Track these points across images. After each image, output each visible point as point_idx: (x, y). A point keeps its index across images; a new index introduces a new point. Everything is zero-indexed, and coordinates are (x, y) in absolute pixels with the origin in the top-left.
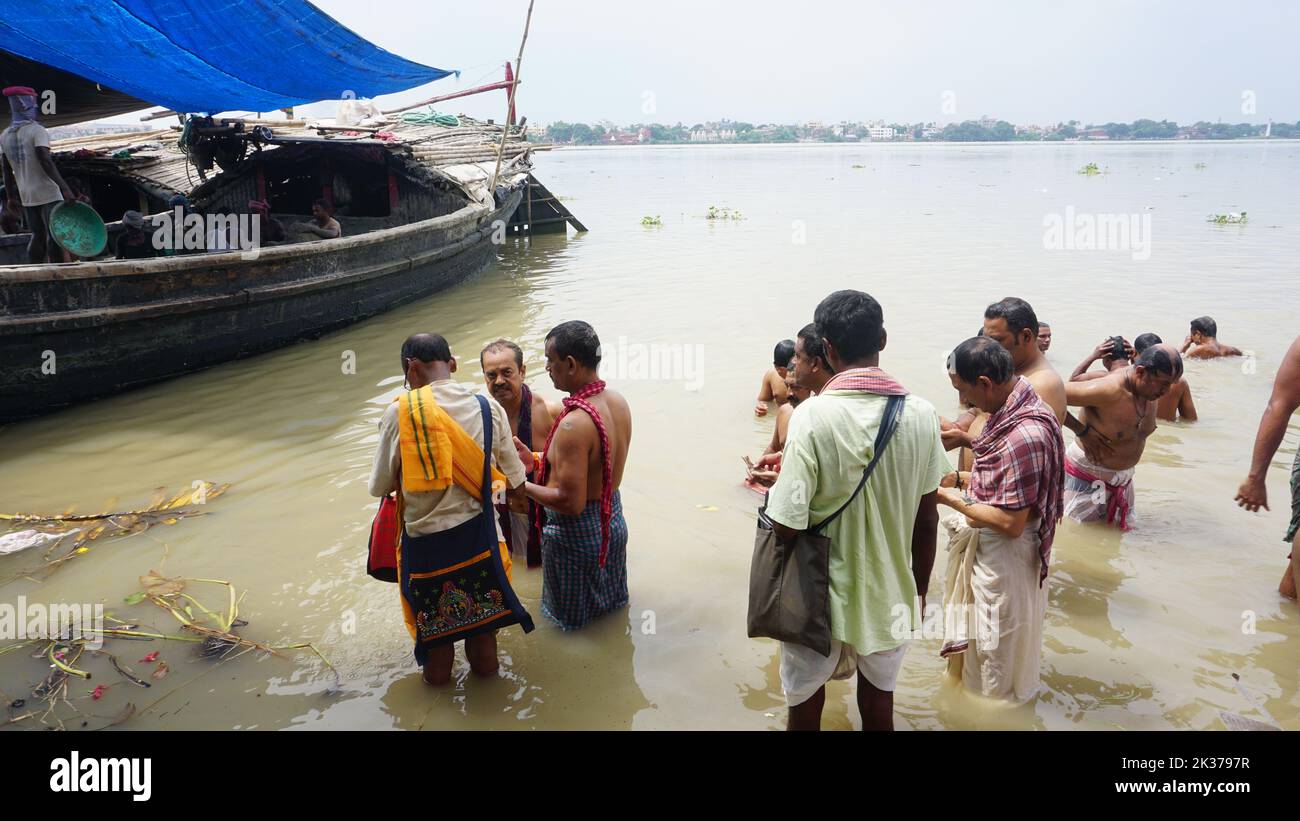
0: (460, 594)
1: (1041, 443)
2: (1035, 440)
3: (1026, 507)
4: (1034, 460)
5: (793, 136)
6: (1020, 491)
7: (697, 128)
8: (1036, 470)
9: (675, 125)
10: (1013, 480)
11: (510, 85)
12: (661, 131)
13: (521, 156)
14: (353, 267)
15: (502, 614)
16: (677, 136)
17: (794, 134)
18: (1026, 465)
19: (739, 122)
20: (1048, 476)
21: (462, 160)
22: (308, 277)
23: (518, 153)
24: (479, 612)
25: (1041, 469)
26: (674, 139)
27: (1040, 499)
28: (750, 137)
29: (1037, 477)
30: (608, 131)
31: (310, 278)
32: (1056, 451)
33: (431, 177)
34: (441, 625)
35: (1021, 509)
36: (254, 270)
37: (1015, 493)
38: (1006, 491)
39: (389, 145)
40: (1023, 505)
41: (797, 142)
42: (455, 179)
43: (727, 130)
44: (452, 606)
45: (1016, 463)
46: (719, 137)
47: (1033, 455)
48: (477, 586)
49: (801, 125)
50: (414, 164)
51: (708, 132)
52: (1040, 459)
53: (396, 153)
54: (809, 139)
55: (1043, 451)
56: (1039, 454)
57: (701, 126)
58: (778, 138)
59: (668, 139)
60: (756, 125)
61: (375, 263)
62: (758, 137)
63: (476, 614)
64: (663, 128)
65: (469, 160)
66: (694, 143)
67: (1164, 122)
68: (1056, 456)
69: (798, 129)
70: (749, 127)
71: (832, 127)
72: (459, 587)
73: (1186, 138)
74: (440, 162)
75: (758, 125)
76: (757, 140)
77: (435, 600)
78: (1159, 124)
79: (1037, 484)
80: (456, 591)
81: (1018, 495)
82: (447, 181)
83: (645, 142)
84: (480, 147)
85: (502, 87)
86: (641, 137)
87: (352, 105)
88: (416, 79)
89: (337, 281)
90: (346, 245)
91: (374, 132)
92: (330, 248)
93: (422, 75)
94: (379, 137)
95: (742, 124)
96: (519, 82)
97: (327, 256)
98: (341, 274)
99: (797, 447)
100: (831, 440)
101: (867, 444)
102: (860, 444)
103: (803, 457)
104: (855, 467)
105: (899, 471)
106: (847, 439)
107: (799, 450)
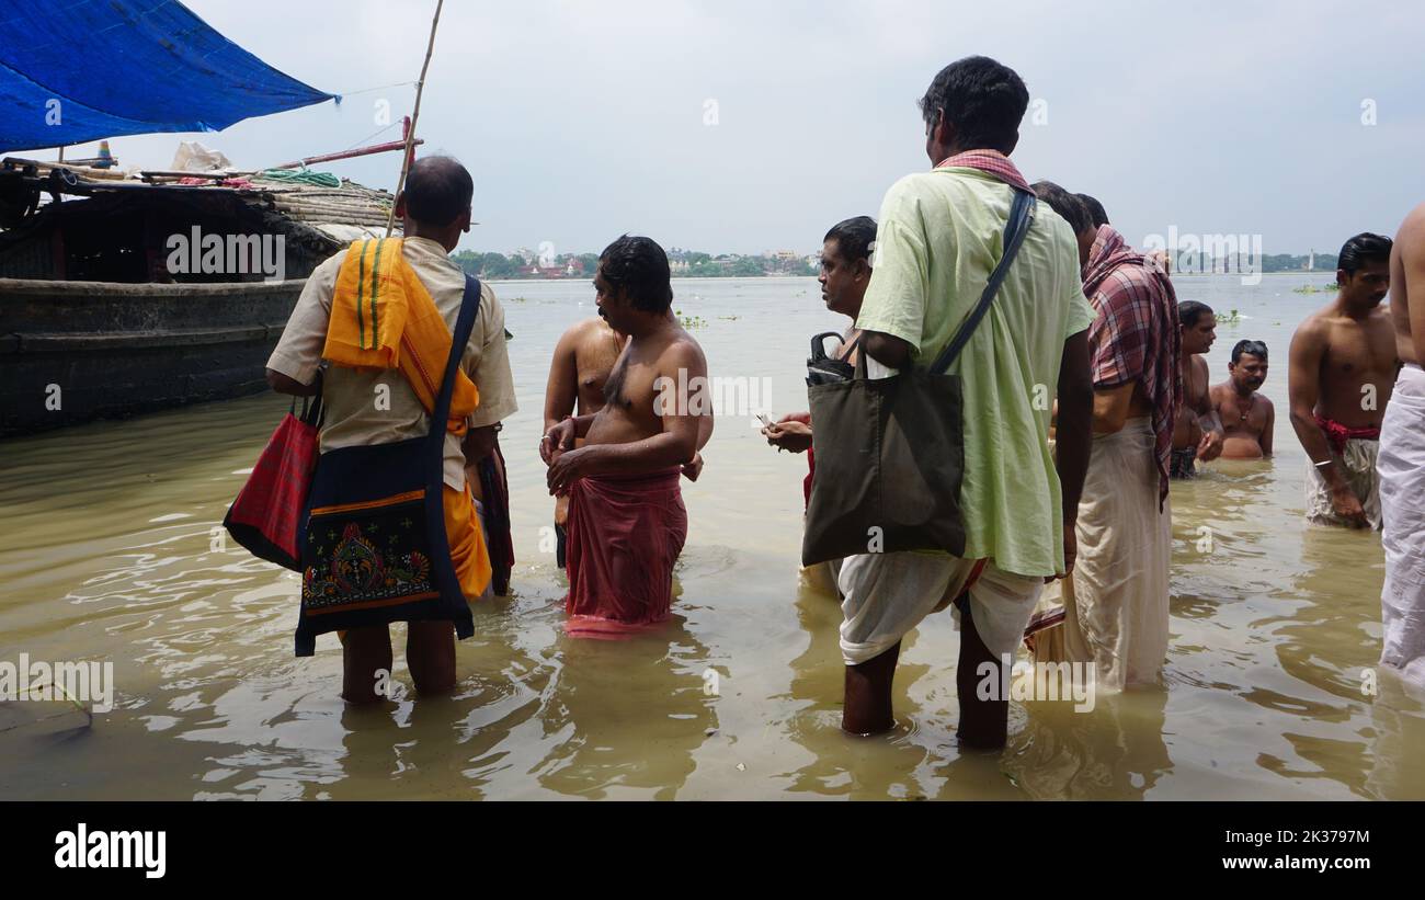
0: (366, 546)
1: (1144, 287)
2: (1136, 284)
3: (1128, 381)
4: (1137, 311)
5: (758, 269)
6: (1119, 357)
8: (1140, 327)
10: (1109, 343)
11: (408, 146)
14: (183, 326)
17: (762, 265)
18: (1127, 321)
19: (693, 251)
20: (1157, 335)
21: (343, 219)
22: (114, 329)
24: (389, 582)
25: (1147, 326)
27: (1146, 371)
28: (707, 269)
29: (1143, 338)
30: (528, 262)
31: (117, 332)
32: (1166, 302)
33: (299, 234)
34: (331, 591)
35: (1121, 384)
36: (31, 309)
37: (1113, 361)
38: (1100, 362)
39: (242, 191)
40: (1125, 378)
41: (765, 275)
42: (333, 237)
43: (677, 261)
45: (1111, 318)
47: (1135, 304)
49: (769, 256)
50: (277, 218)
52: (1145, 311)
53: (251, 203)
54: (779, 272)
55: (1148, 300)
56: (1144, 303)
58: (742, 271)
60: (714, 255)
61: (214, 325)
62: (718, 270)
65: (352, 220)
68: (1168, 309)
69: (767, 260)
70: (705, 258)
71: (807, 257)
72: (367, 536)
74: (312, 217)
75: (715, 256)
76: (716, 273)
79: (1143, 347)
81: (1116, 363)
82: (321, 239)
83: (576, 275)
84: (367, 209)
85: (397, 148)
86: (570, 269)
87: (193, 151)
88: (281, 97)
89: (157, 338)
90: (172, 291)
91: (222, 178)
92: (148, 292)
93: (288, 91)
94: (229, 184)
95: (696, 254)
96: (422, 142)
97: (145, 303)
98: (163, 333)
99: (898, 227)
100: (946, 216)
101: (996, 226)
102: (986, 225)
103: (907, 238)
104: (978, 260)
105: (1038, 284)
106: (967, 219)
107: (901, 230)
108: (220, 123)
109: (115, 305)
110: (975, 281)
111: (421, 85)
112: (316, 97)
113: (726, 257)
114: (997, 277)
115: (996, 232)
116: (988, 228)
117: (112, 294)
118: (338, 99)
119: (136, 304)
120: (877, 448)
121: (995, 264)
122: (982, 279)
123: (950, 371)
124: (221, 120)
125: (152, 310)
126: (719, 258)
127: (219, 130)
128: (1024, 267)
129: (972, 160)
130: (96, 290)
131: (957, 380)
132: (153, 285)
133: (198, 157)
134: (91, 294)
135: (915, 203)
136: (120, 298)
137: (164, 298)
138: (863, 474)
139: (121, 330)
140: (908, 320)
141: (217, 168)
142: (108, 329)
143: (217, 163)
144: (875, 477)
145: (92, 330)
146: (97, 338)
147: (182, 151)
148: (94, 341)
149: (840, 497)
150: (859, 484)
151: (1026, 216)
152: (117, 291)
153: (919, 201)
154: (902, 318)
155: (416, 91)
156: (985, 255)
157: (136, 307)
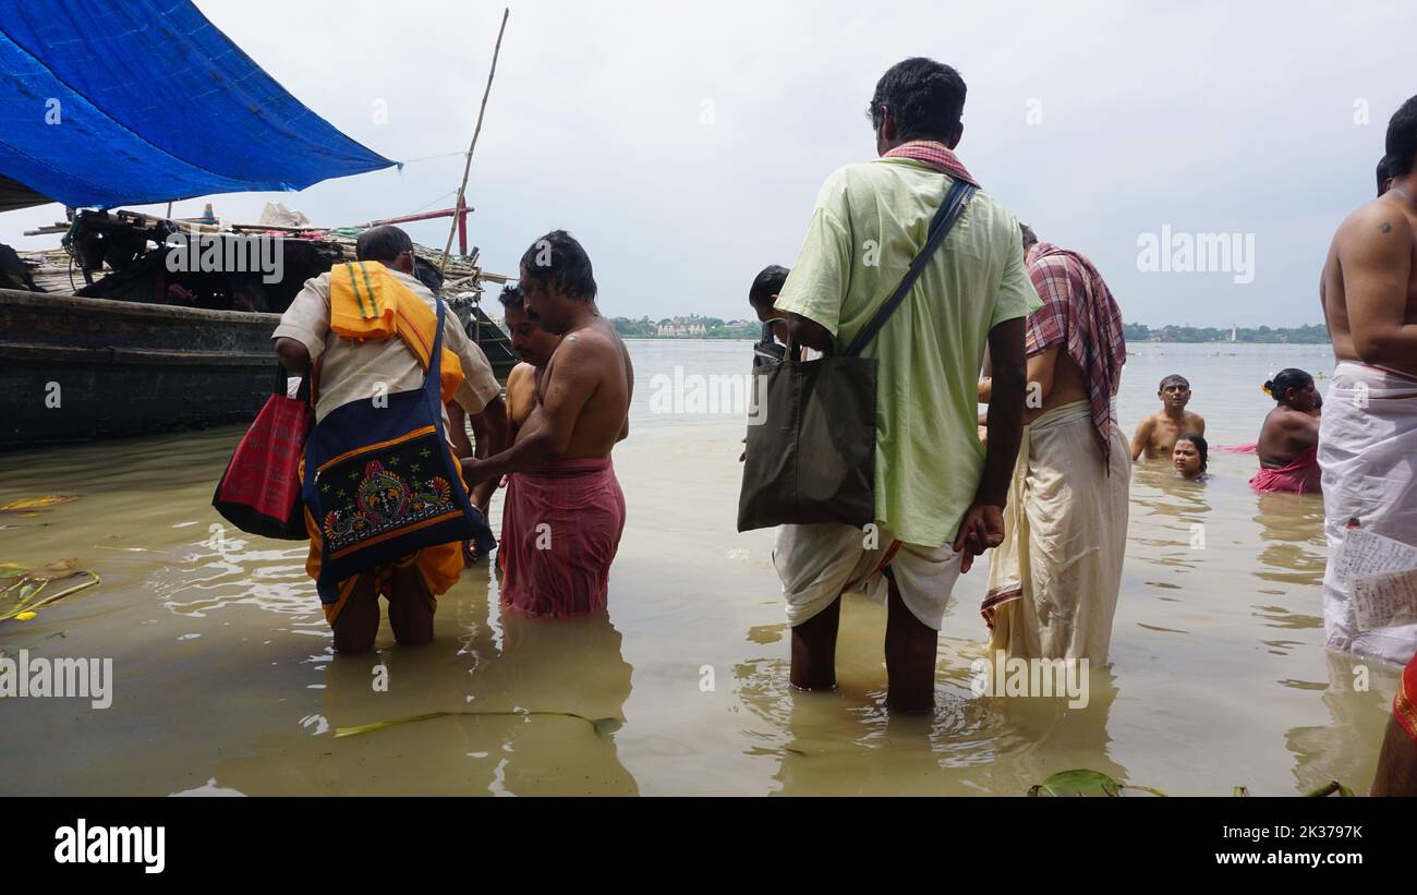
0: (390, 478)
6: (1036, 328)
7: (665, 322)
8: (1054, 299)
9: (641, 320)
11: (461, 213)
12: (626, 325)
13: (470, 278)
14: (256, 349)
15: (450, 515)
16: (643, 331)
19: (708, 317)
22: (196, 348)
23: (467, 275)
24: (417, 506)
25: (1063, 298)
26: (640, 333)
27: (1067, 338)
28: (721, 332)
31: (199, 351)
34: (360, 525)
35: (1040, 351)
36: (124, 326)
39: (316, 242)
40: (1042, 345)
43: (696, 325)
44: (378, 494)
46: (688, 332)
48: (415, 468)
51: (676, 326)
52: (1060, 286)
53: (323, 252)
55: (1064, 277)
56: (1058, 280)
57: (669, 320)
59: (633, 333)
60: (726, 320)
62: (728, 334)
63: (413, 510)
64: (628, 322)
66: (661, 337)
67: (1135, 325)
70: (718, 323)
72: (389, 468)
73: (1157, 341)
76: (727, 336)
77: (353, 490)
78: (1130, 327)
80: (385, 474)
81: (1035, 333)
85: (451, 214)
87: (277, 210)
88: (351, 162)
89: (233, 358)
90: (248, 318)
91: (299, 231)
92: (228, 318)
93: (358, 157)
94: (304, 236)
95: (711, 319)
96: (473, 210)
97: (224, 327)
98: (239, 354)
99: (825, 214)
100: (872, 204)
101: (920, 214)
102: (910, 214)
103: (832, 226)
104: (900, 248)
105: (962, 271)
106: (892, 207)
107: (827, 217)
108: (301, 183)
109: (198, 328)
110: (895, 267)
111: (470, 155)
112: (383, 163)
113: (736, 321)
114: (920, 263)
115: (920, 220)
116: (911, 216)
117: (196, 318)
118: (400, 166)
119: (217, 327)
120: (797, 426)
121: (917, 250)
122: (903, 265)
123: (865, 354)
124: (300, 180)
125: (230, 334)
126: (731, 323)
127: (299, 190)
128: (949, 254)
129: (910, 150)
130: (181, 313)
131: (873, 364)
132: (232, 312)
133: (281, 215)
134: (177, 316)
135: (843, 191)
136: (202, 321)
137: (242, 323)
138: (783, 449)
139: (201, 349)
140: (821, 303)
141: (297, 224)
142: (191, 348)
143: (297, 221)
144: (792, 453)
145: (178, 348)
146: (181, 354)
147: (269, 210)
148: (179, 357)
149: (762, 470)
150: (778, 459)
151: (958, 204)
152: (199, 315)
153: (846, 190)
154: (816, 300)
155: (466, 160)
156: (908, 243)
157: (215, 330)
